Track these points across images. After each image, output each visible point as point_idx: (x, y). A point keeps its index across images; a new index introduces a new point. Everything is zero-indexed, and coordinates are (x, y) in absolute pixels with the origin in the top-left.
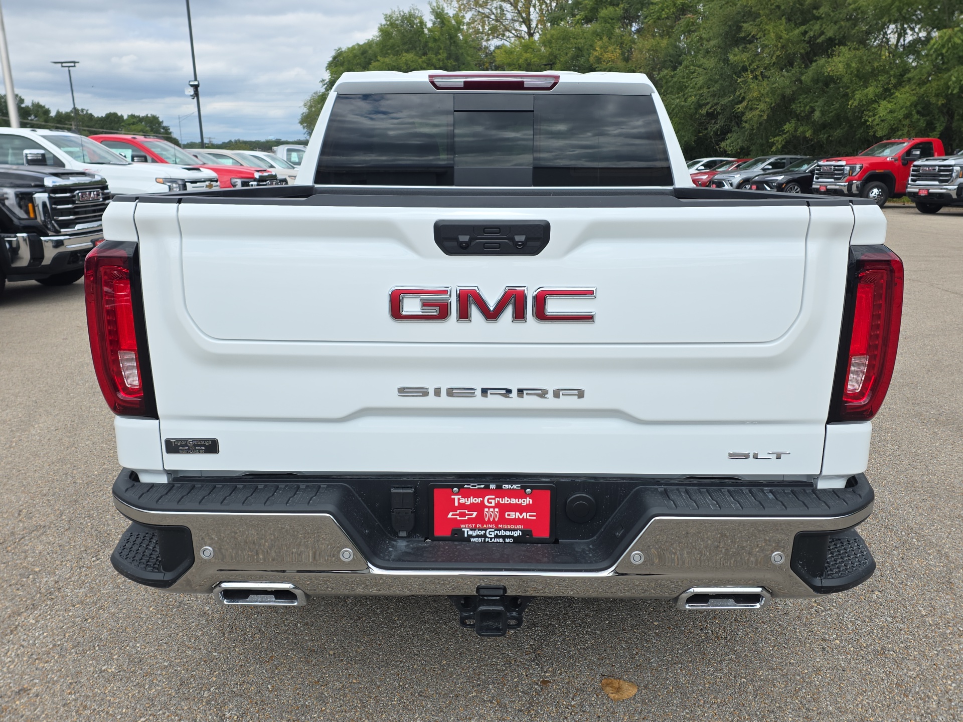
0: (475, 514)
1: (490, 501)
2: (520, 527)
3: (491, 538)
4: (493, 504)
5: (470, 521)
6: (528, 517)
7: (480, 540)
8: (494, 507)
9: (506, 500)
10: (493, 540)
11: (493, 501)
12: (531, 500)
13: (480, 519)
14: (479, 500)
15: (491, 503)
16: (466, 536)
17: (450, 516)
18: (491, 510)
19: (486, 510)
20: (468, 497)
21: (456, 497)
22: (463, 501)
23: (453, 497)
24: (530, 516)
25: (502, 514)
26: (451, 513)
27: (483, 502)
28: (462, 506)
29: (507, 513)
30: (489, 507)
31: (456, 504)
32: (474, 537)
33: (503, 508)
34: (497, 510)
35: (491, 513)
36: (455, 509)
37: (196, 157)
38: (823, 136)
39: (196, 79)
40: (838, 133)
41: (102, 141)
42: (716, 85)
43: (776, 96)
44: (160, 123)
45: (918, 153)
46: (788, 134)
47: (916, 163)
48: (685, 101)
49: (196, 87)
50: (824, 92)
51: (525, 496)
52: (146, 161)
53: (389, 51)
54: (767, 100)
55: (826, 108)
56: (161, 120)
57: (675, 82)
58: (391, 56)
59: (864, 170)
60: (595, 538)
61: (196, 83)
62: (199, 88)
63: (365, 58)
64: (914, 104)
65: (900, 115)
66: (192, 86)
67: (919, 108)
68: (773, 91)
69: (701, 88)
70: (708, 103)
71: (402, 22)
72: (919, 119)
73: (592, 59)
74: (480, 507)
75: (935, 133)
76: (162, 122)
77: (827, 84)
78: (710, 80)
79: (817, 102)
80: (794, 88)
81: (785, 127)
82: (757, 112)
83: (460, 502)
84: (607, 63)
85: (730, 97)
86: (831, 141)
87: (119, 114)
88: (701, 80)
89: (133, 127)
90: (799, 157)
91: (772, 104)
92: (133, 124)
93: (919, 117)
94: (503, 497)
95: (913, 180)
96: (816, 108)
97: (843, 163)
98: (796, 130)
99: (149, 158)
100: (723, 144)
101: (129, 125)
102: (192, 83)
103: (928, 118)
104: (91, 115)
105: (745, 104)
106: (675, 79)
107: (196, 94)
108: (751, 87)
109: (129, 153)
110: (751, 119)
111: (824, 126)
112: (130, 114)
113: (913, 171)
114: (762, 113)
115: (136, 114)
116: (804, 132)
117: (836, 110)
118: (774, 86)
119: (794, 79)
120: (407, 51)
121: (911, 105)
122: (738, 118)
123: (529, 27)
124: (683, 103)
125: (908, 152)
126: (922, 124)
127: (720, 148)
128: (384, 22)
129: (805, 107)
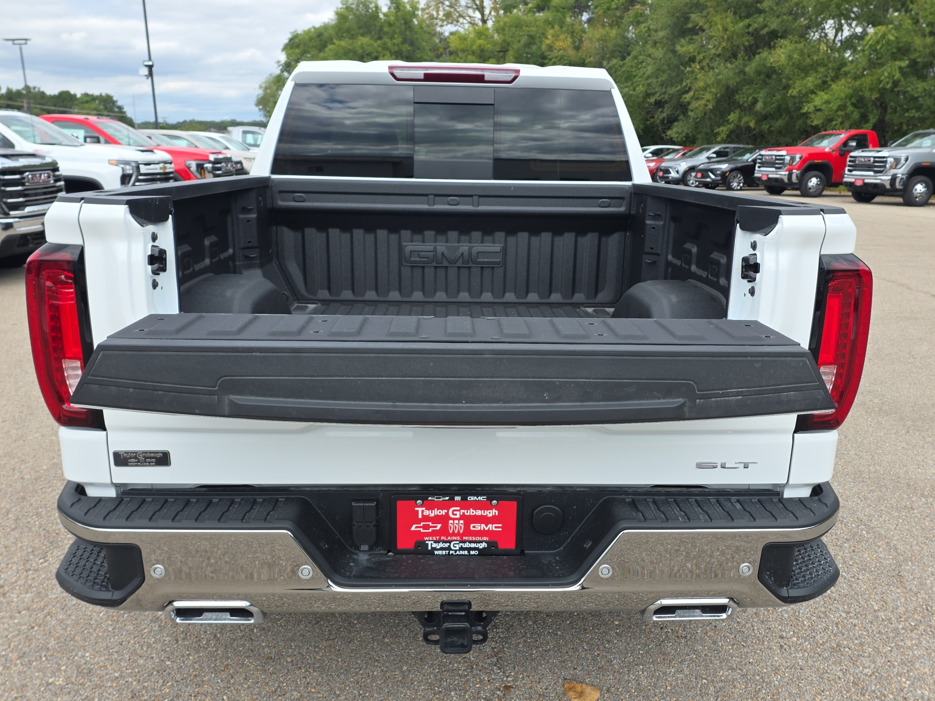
0: (439, 526)
1: (455, 513)
2: (485, 538)
3: (456, 551)
4: (458, 516)
5: (434, 533)
6: (494, 529)
7: (444, 552)
8: (458, 519)
9: (471, 512)
10: (458, 552)
11: (458, 513)
12: (497, 512)
13: (444, 531)
14: (443, 512)
15: (456, 515)
16: (430, 548)
17: (413, 528)
18: (456, 522)
19: (451, 522)
20: (432, 509)
21: (420, 510)
22: (427, 513)
23: (416, 509)
24: (496, 527)
25: (467, 526)
26: (414, 526)
27: (447, 514)
28: (426, 518)
29: (472, 525)
30: (454, 519)
31: (420, 516)
32: (438, 550)
33: (468, 520)
34: (462, 522)
35: (456, 525)
36: (418, 521)
37: (150, 138)
38: (765, 127)
39: (150, 59)
40: (779, 123)
41: (53, 121)
42: (664, 75)
43: (720, 87)
44: (114, 102)
45: (854, 144)
46: (733, 125)
47: (852, 154)
48: (634, 90)
49: (150, 67)
50: (766, 83)
51: (490, 507)
52: (98, 142)
53: (345, 35)
54: (713, 90)
55: (769, 99)
56: (115, 99)
57: (624, 72)
58: (347, 39)
59: (803, 160)
60: (561, 548)
61: (150, 63)
62: (154, 69)
63: (321, 40)
64: (850, 97)
65: (834, 106)
66: (146, 66)
67: (854, 100)
68: (718, 82)
69: (649, 77)
70: (656, 93)
71: (358, 5)
72: (853, 112)
73: (544, 47)
74: (444, 520)
75: (868, 125)
76: (117, 101)
77: (768, 76)
78: (658, 70)
79: (759, 93)
80: (738, 80)
81: (729, 117)
82: (703, 102)
83: (424, 514)
84: (559, 51)
85: (677, 86)
86: (772, 131)
87: (72, 92)
88: (650, 70)
89: (86, 105)
90: (741, 146)
91: (717, 94)
92: (87, 102)
93: (853, 109)
94: (468, 509)
95: (850, 171)
96: (759, 99)
97: (784, 153)
98: (740, 120)
99: (102, 139)
100: (669, 132)
101: (82, 103)
102: (146, 63)
103: (862, 110)
104: (43, 93)
105: (691, 94)
106: (624, 69)
107: (151, 74)
108: (698, 76)
109: (81, 133)
110: (697, 108)
111: (765, 117)
112: (83, 92)
113: (850, 161)
114: (708, 103)
115: (90, 92)
116: (747, 122)
117: (778, 101)
118: (719, 77)
119: (737, 71)
120: (363, 35)
121: (846, 96)
122: (684, 108)
123: (483, 14)
124: (631, 92)
125: (845, 144)
126: (856, 115)
127: (666, 135)
128: (340, 6)
129: (748, 97)
